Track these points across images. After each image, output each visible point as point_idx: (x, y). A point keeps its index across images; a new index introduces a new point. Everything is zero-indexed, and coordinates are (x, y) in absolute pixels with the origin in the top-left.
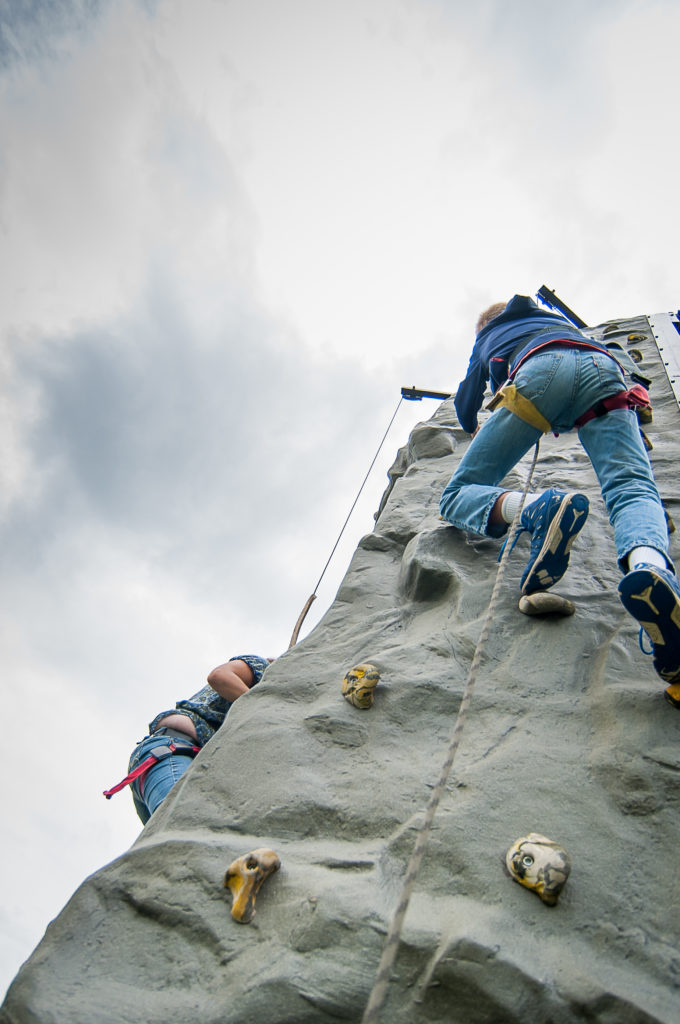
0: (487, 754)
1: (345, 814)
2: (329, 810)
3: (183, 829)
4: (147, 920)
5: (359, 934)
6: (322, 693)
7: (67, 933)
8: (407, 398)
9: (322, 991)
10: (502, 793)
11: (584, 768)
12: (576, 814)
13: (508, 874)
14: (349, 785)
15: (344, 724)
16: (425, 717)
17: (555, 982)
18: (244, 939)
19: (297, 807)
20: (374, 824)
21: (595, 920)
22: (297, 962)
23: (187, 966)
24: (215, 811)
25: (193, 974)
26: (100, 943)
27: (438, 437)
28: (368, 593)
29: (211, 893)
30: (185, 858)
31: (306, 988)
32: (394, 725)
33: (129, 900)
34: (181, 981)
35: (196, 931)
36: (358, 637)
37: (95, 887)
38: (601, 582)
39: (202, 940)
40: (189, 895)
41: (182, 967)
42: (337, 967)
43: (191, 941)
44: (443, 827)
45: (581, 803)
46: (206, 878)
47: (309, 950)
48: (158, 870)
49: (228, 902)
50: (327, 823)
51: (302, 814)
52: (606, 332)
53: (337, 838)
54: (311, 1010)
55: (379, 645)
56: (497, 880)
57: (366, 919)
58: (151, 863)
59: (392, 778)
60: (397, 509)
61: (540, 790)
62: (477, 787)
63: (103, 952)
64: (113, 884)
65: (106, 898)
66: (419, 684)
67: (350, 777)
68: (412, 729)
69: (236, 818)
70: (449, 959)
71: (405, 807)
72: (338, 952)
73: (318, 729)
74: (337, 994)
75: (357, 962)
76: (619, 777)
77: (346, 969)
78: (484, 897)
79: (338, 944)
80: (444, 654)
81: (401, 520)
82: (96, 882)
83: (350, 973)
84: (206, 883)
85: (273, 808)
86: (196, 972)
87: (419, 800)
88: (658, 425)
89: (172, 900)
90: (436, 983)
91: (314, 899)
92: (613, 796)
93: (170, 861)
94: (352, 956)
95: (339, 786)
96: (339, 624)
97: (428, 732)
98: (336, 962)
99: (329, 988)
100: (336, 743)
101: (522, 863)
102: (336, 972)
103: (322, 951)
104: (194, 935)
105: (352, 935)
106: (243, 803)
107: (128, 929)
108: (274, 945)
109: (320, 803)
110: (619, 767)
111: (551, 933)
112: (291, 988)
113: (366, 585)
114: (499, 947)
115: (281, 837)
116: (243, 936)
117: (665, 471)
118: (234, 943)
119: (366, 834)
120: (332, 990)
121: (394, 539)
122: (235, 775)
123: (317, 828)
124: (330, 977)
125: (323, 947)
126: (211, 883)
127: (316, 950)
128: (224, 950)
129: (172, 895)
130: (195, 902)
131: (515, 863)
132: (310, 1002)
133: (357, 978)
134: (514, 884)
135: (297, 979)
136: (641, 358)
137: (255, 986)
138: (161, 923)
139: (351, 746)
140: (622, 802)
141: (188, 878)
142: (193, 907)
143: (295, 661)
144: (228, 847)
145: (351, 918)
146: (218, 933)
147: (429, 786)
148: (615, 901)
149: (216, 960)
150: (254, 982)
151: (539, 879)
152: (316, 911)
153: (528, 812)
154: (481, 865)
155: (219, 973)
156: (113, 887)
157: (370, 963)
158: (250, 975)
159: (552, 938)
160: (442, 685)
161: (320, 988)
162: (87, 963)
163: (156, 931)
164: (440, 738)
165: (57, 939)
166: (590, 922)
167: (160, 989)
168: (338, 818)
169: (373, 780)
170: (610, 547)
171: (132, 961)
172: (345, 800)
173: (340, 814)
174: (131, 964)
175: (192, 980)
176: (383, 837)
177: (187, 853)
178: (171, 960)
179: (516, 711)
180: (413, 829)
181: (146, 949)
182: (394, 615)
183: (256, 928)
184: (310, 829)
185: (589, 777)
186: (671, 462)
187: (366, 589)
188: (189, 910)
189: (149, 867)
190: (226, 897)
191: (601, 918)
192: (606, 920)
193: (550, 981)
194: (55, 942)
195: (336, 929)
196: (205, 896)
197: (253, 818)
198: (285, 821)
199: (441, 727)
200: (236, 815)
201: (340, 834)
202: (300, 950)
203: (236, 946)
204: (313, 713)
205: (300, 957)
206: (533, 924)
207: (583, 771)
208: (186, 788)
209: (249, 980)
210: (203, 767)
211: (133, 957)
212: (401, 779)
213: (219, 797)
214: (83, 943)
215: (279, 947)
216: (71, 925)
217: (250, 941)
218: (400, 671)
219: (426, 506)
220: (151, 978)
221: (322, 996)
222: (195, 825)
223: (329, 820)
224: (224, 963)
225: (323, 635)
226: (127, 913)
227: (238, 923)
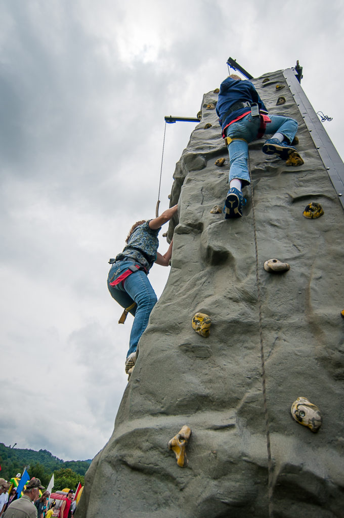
0: (269, 355)
1: (213, 398)
2: (205, 396)
3: (138, 418)
4: (137, 472)
5: (239, 465)
6: (183, 328)
7: (103, 492)
8: (168, 122)
9: (231, 498)
10: (282, 377)
11: (314, 358)
12: (315, 384)
13: (293, 419)
14: (210, 381)
15: (199, 347)
16: (236, 337)
17: (329, 476)
18: (187, 476)
19: (190, 398)
20: (228, 401)
21: (334, 437)
22: (216, 485)
23: (165, 494)
24: (150, 405)
25: (169, 499)
26: (120, 491)
27: (197, 159)
28: (187, 262)
29: (165, 454)
30: (146, 438)
31: (223, 498)
32: (222, 345)
33: (125, 463)
34: (164, 503)
35: (163, 475)
36: (191, 292)
37: (107, 461)
38: (297, 247)
39: (167, 479)
40: (155, 457)
41: (163, 496)
42: (233, 484)
43: (162, 480)
44: (260, 399)
45: (317, 378)
46: (160, 446)
47: (219, 478)
48: (134, 446)
49: (174, 457)
50: (206, 403)
51: (193, 400)
52: (264, 82)
53: (212, 410)
54: (228, 507)
55: (202, 295)
56: (289, 423)
57: (240, 457)
58: (130, 442)
59: (229, 375)
60: (188, 208)
61: (297, 373)
62: (270, 376)
63: (123, 496)
64: (116, 457)
65: (114, 466)
66: (229, 321)
67: (210, 377)
68: (231, 345)
69: (162, 407)
70: (283, 474)
71: (240, 390)
72: (232, 476)
73: (187, 351)
74: (237, 497)
75: (242, 479)
76: (330, 362)
77: (238, 484)
78: (286, 432)
79: (231, 472)
80: (236, 301)
81: (193, 215)
82: (107, 459)
83: (240, 485)
84: (160, 449)
85: (178, 400)
86: (169, 497)
87: (245, 386)
88: (302, 145)
89: (147, 462)
90: (279, 484)
91: (215, 452)
92: (329, 372)
93: (139, 440)
94: (239, 477)
95: (206, 382)
96: (178, 283)
97: (239, 345)
98: (233, 481)
99: (233, 495)
100: (197, 357)
101: (300, 415)
102: (234, 487)
103: (225, 477)
104: (163, 477)
105: (236, 466)
106: (163, 399)
107: (130, 480)
108: (203, 478)
109: (200, 394)
110: (329, 357)
111: (318, 446)
112: (217, 499)
113: (185, 257)
114: (302, 464)
115: (186, 414)
116: (187, 474)
117: (312, 176)
118: (183, 479)
119: (225, 406)
120: (235, 496)
121: (191, 227)
122: (155, 383)
123: (201, 406)
124: (232, 490)
125: (225, 475)
126: (163, 449)
127: (222, 477)
128: (180, 483)
129: (147, 459)
130: (158, 461)
131: (297, 415)
132: (227, 504)
133: (243, 487)
134: (297, 424)
135: (218, 495)
136: (285, 101)
137: (201, 503)
138: (145, 474)
139: (205, 358)
140: (334, 374)
141: (152, 448)
142: (159, 463)
143: (164, 309)
144: (165, 427)
145: (233, 458)
146: (174, 475)
147: (248, 378)
148: (341, 426)
149: (177, 488)
150: (200, 500)
151: (309, 423)
152: (218, 459)
153: (295, 386)
154: (281, 416)
155: (181, 495)
156: (116, 460)
157: (247, 478)
158: (197, 496)
159: (320, 449)
160: (240, 320)
161: (230, 496)
162: (118, 505)
163: (144, 478)
164: (245, 347)
165: (100, 496)
166: (333, 438)
167: (156, 510)
168: (210, 400)
169: (221, 377)
170: (296, 225)
171: (138, 498)
172: (211, 390)
173: (211, 398)
174: (138, 499)
175: (170, 501)
176: (233, 407)
177: (146, 435)
178: (156, 493)
179: (276, 328)
180: (246, 402)
181: (142, 489)
182: (204, 275)
183: (191, 469)
184: (198, 407)
185: (317, 364)
186: (314, 171)
187: (186, 260)
188: (157, 465)
189: (130, 445)
190: (172, 454)
191: (337, 435)
192: (339, 436)
193: (327, 477)
194: (99, 498)
195: (229, 465)
196: (162, 456)
197: (170, 406)
198: (186, 405)
199: (244, 341)
200: (162, 405)
201: (213, 408)
202: (215, 479)
203: (184, 480)
204: (182, 342)
205: (216, 482)
206: (310, 443)
207: (314, 360)
208: (132, 394)
209: (197, 499)
210: (138, 381)
211: (138, 495)
212: (234, 375)
213: (150, 397)
214: (112, 494)
215: (205, 479)
216: (104, 487)
217: (190, 476)
218: (218, 314)
219: (202, 204)
220: (150, 505)
221: (231, 500)
222: (143, 415)
223: (206, 401)
224: (181, 490)
225: (172, 292)
226: (126, 471)
227: (181, 467)
